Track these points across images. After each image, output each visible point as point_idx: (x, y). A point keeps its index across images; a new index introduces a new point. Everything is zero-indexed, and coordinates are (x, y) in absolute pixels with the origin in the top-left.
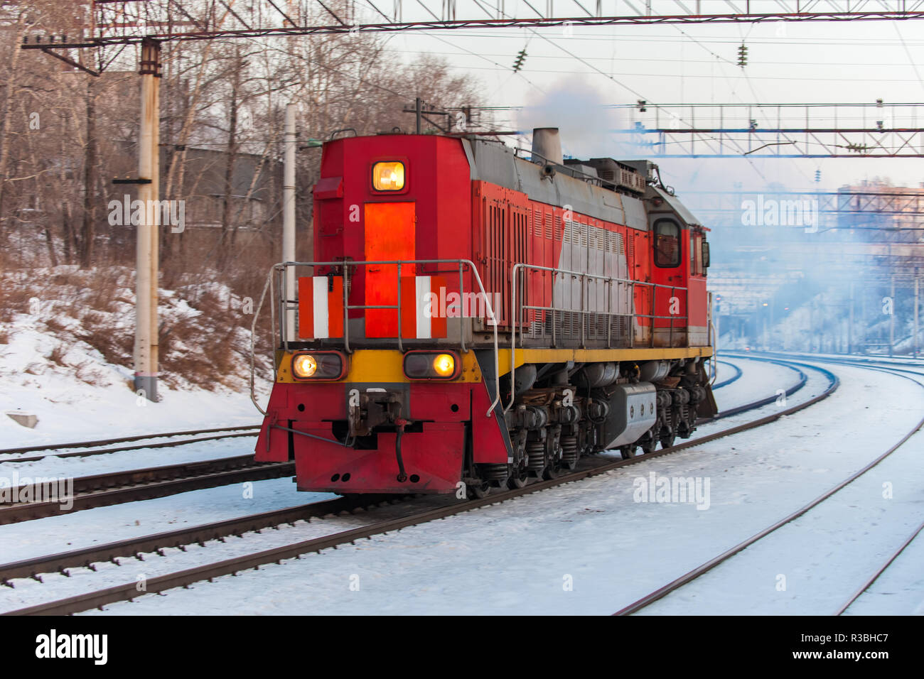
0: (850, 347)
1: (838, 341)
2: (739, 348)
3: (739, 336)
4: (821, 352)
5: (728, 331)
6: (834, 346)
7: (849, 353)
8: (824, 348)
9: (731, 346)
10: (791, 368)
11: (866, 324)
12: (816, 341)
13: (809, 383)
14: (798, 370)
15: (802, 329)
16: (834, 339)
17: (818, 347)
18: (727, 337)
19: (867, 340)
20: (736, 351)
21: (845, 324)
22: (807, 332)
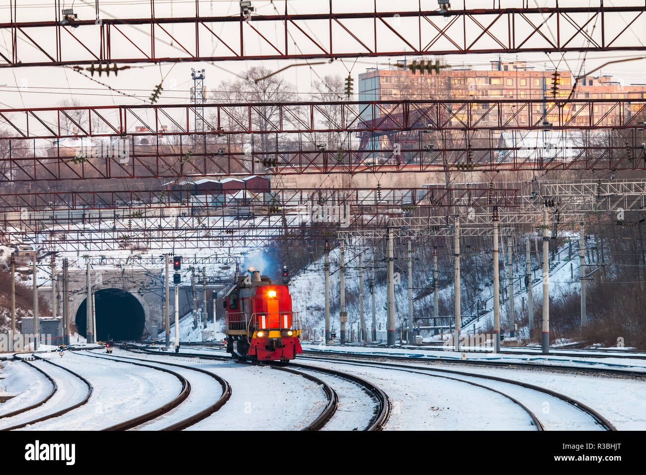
0: (390, 333)
1: (369, 323)
2: (210, 339)
3: (210, 318)
4: (343, 342)
5: (191, 311)
6: (363, 333)
7: (390, 343)
8: (348, 336)
9: (197, 336)
10: (306, 376)
11: (414, 296)
12: (335, 323)
13: (343, 404)
14: (319, 382)
15: (310, 304)
16: (363, 321)
17: (338, 335)
18: (190, 320)
19: (416, 320)
20: (205, 343)
21: (380, 295)
22: (318, 309)
